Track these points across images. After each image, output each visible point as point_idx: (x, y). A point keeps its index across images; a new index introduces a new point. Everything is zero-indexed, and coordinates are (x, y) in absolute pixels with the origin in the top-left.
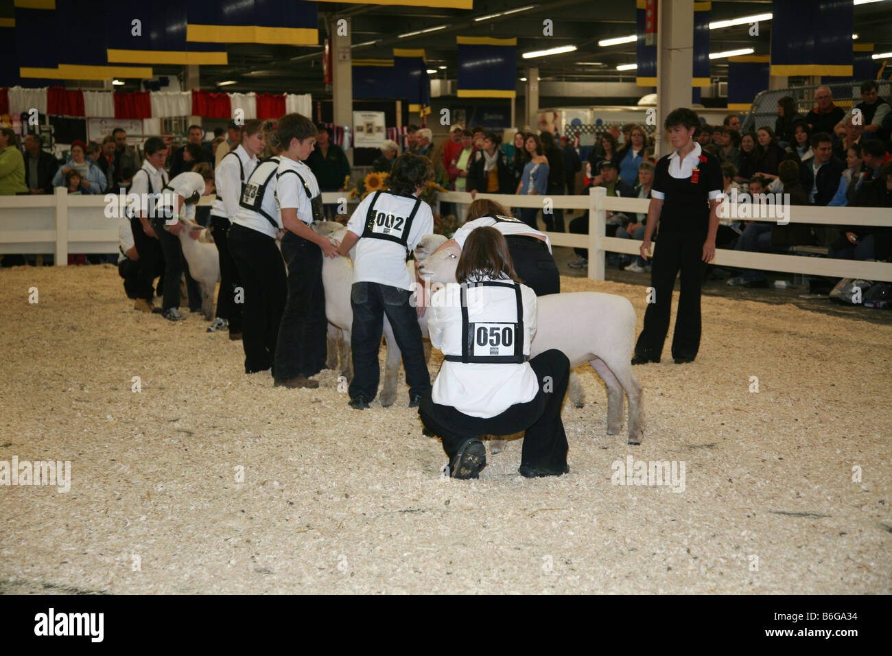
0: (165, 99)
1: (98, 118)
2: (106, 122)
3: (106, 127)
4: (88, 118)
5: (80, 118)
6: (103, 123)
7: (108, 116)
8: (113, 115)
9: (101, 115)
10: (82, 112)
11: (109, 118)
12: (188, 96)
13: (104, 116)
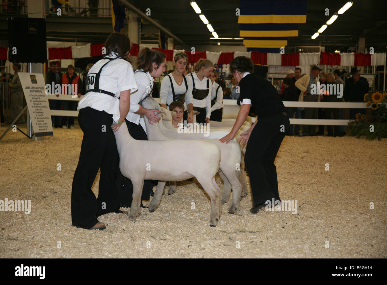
0: (307, 56)
1: (273, 66)
2: (278, 68)
3: (278, 70)
4: (270, 66)
5: (265, 66)
6: (277, 68)
7: (278, 64)
8: (280, 64)
9: (275, 64)
10: (266, 63)
11: (279, 66)
12: (318, 55)
13: (276, 65)
